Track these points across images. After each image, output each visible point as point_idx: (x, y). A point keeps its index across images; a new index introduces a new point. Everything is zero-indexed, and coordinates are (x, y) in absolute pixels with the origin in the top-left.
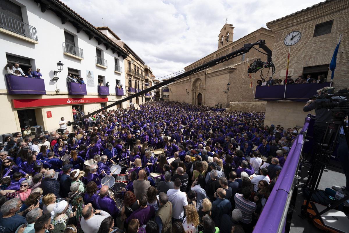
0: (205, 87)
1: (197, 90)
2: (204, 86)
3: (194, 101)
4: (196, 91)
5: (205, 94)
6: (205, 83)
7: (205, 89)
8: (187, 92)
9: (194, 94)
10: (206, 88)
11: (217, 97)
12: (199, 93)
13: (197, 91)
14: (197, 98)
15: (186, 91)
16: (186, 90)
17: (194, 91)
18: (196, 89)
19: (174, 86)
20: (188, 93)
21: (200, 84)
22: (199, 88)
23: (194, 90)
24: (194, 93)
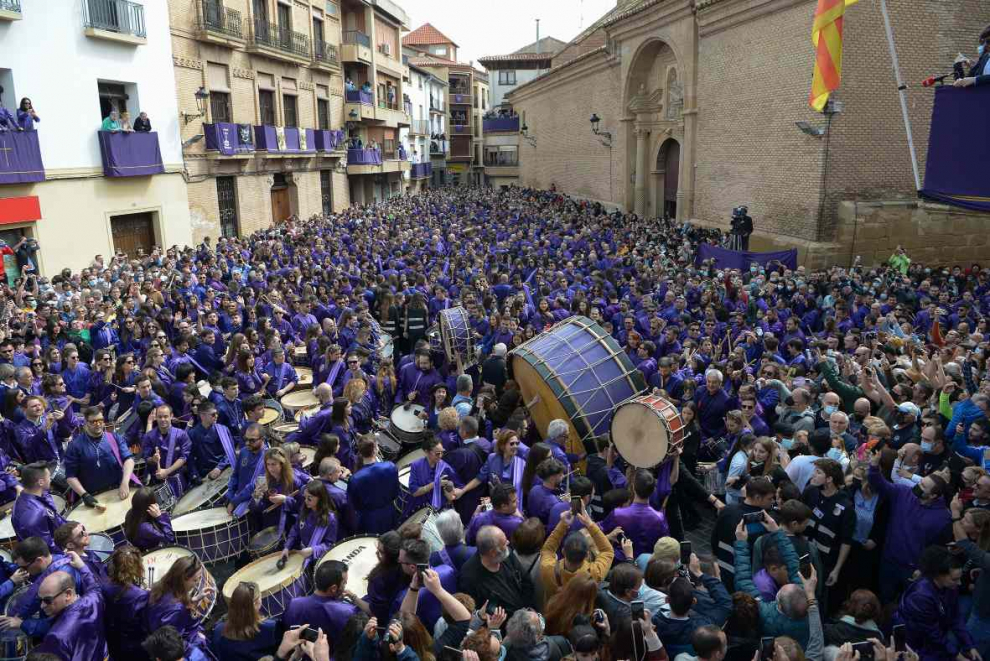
0: (695, 98)
1: (654, 117)
2: (690, 94)
3: (638, 195)
4: (648, 123)
5: (693, 141)
6: (695, 72)
7: (694, 114)
8: (596, 131)
9: (640, 142)
10: (702, 104)
11: (762, 168)
12: (664, 137)
13: (657, 122)
14: (653, 168)
15: (589, 127)
16: (595, 119)
17: (637, 128)
18: (649, 112)
19: (540, 98)
20: (605, 139)
21: (670, 81)
22: (668, 104)
23: (639, 117)
24: (635, 137)
